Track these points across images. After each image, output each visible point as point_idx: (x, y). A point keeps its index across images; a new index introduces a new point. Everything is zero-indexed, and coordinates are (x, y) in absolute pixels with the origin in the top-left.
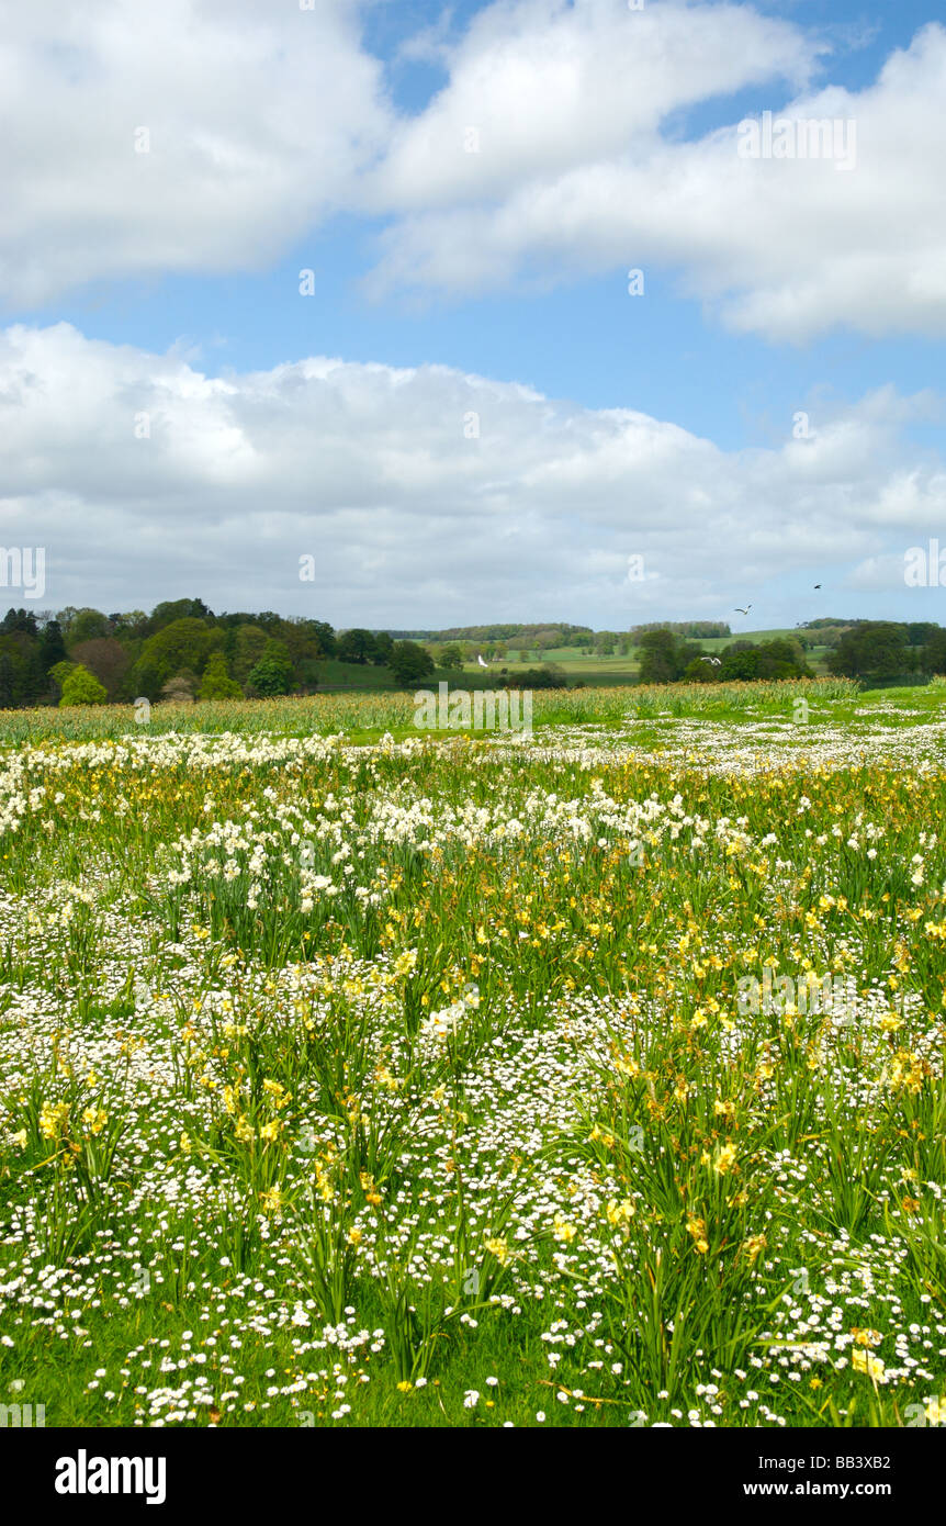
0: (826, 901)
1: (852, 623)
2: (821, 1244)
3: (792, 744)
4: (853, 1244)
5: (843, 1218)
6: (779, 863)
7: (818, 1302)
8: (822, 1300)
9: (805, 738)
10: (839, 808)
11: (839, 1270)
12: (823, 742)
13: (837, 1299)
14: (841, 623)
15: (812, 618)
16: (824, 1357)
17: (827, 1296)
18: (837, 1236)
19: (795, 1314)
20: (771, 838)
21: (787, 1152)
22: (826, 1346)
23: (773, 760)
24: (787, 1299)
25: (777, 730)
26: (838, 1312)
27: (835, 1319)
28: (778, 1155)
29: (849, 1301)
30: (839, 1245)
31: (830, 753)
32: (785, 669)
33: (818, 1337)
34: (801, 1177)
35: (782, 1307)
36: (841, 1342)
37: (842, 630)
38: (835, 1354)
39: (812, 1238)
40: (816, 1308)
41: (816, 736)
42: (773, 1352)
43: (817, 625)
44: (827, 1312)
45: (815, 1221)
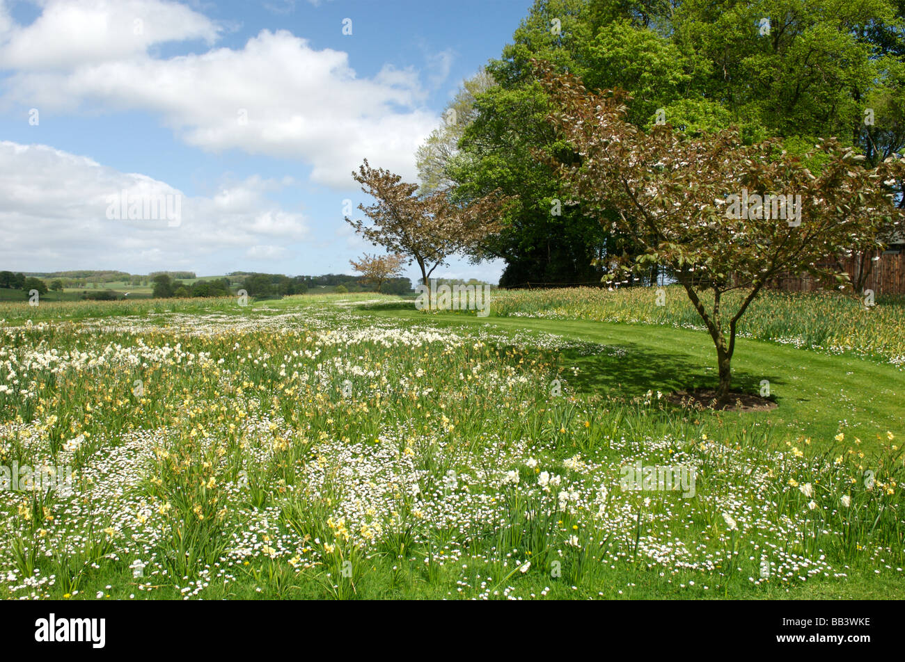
0: (245, 384)
1: (249, 274)
2: (247, 514)
3: (226, 323)
4: (259, 512)
5: (255, 503)
6: (224, 371)
7: (246, 534)
8: (249, 533)
9: (232, 321)
10: (249, 347)
11: (255, 522)
12: (240, 322)
13: (254, 532)
14: (245, 274)
15: (232, 271)
16: (250, 553)
17: (251, 531)
18: (253, 510)
19: (238, 540)
20: (222, 361)
21: (231, 482)
22: (251, 549)
23: (219, 330)
24: (235, 535)
25: (220, 317)
26: (255, 536)
27: (254, 540)
28: (228, 484)
29: (259, 532)
30: (253, 513)
31: (243, 326)
32: (221, 293)
33: (247, 547)
34: (238, 491)
35: (233, 538)
36: (257, 547)
37: (245, 277)
38: (254, 551)
39: (243, 513)
40: (246, 537)
41: (237, 320)
42: (230, 555)
43: (234, 274)
44: (251, 537)
45: (244, 506)
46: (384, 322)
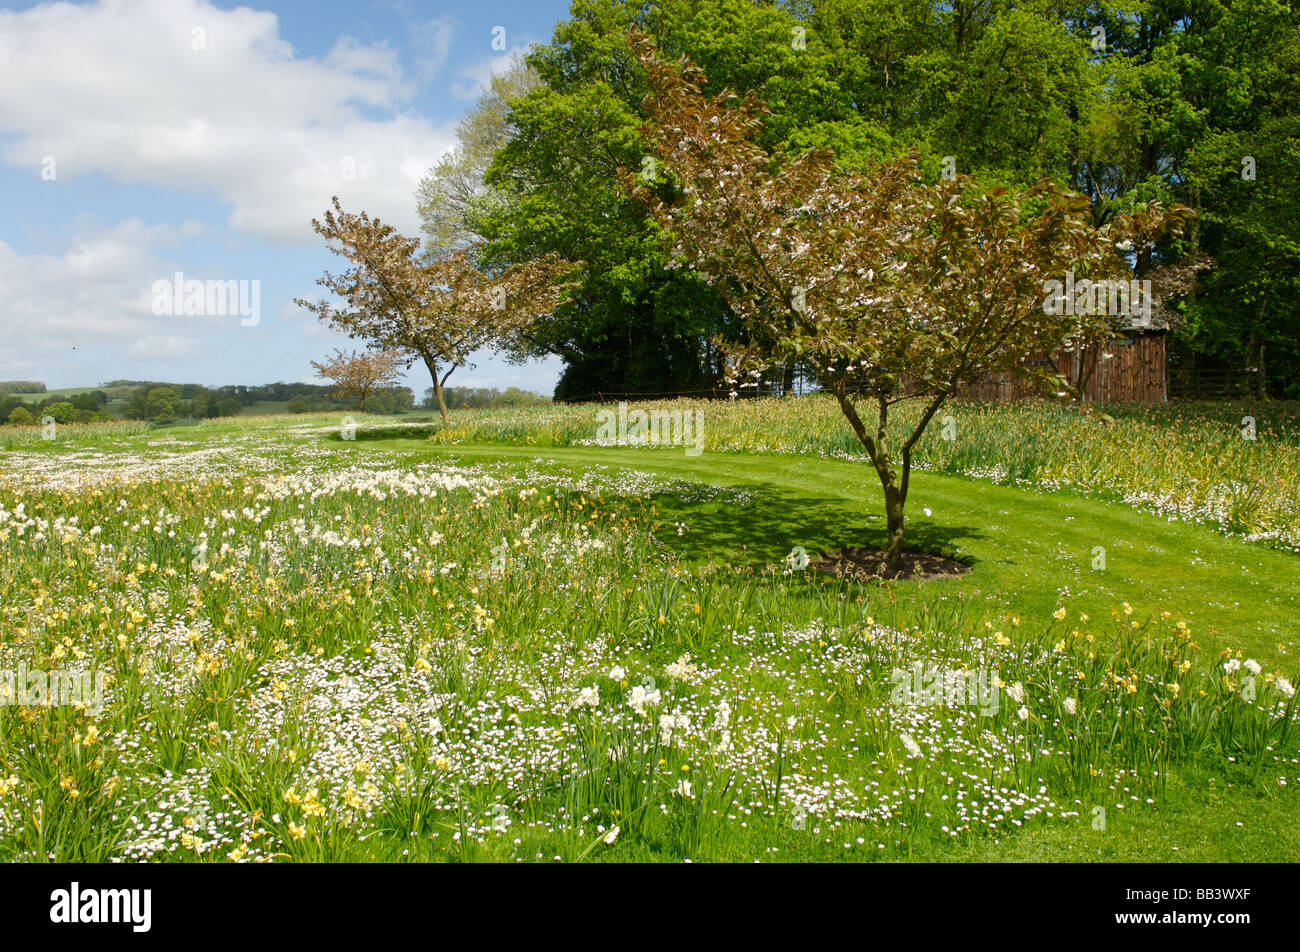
0: (141, 567)
1: (140, 383)
2: (153, 783)
3: (103, 467)
4: (175, 778)
5: (167, 763)
6: (103, 546)
7: (154, 816)
8: (158, 814)
9: (113, 463)
10: (145, 506)
11: (167, 795)
12: (127, 464)
13: (167, 811)
14: (132, 384)
15: (111, 379)
16: (161, 847)
17: (161, 811)
18: (164, 776)
19: (140, 827)
20: (97, 529)
21: (124, 731)
22: (163, 840)
23: (91, 478)
24: (135, 819)
25: (91, 457)
26: (169, 818)
27: (167, 824)
28: (119, 735)
29: (176, 810)
30: (164, 781)
31: (133, 470)
32: (91, 416)
33: (157, 837)
34: (136, 745)
35: (131, 824)
36: (173, 835)
37: (132, 388)
38: (169, 843)
39: (147, 780)
40: (154, 820)
41: (120, 461)
42: (127, 852)
43: (114, 384)
44: (162, 819)
45: (148, 769)
46: (372, 459)
